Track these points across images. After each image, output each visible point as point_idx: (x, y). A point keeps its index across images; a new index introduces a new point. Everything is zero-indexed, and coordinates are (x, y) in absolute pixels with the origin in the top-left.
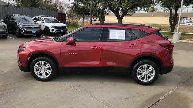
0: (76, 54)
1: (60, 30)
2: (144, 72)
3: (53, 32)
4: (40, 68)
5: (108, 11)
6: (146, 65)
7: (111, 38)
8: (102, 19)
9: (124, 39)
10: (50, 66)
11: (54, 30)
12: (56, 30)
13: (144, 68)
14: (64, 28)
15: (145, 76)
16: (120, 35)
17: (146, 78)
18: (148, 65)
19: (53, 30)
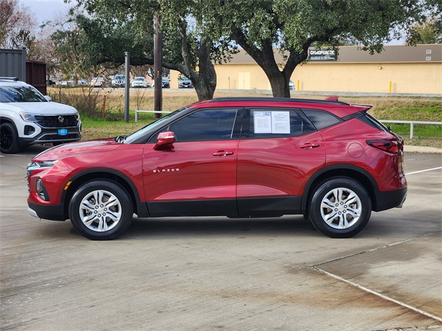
0: (178, 170)
1: (56, 130)
2: (337, 205)
3: (32, 136)
4: (94, 206)
5: (226, 45)
6: (341, 190)
7: (257, 130)
8: (205, 82)
9: (288, 131)
10: (117, 202)
11: (33, 129)
12: (43, 131)
13: (336, 196)
14: (70, 120)
15: (341, 216)
16: (278, 122)
17: (341, 220)
18: (345, 189)
19: (29, 129)
